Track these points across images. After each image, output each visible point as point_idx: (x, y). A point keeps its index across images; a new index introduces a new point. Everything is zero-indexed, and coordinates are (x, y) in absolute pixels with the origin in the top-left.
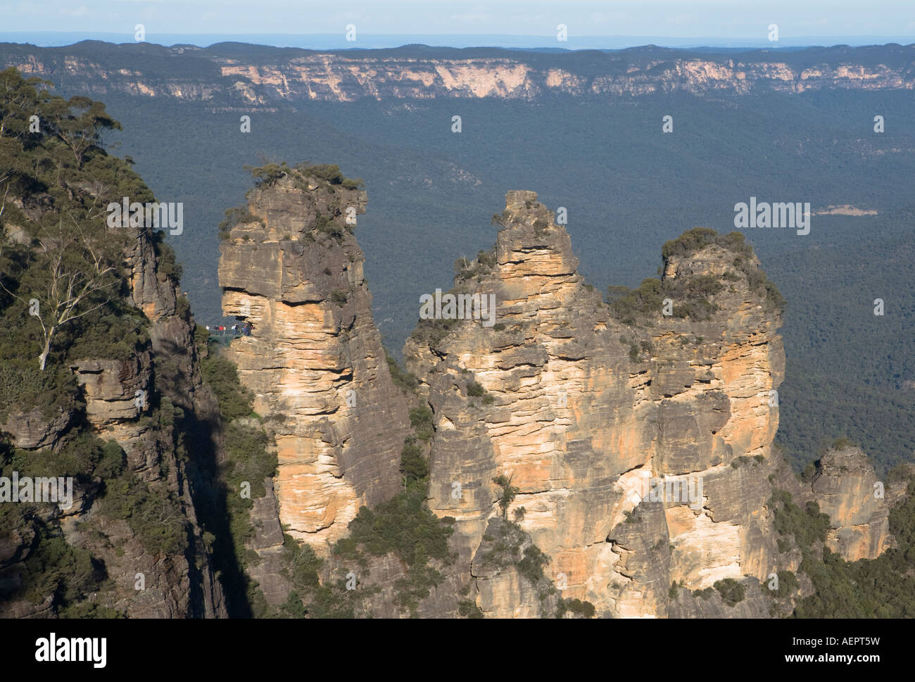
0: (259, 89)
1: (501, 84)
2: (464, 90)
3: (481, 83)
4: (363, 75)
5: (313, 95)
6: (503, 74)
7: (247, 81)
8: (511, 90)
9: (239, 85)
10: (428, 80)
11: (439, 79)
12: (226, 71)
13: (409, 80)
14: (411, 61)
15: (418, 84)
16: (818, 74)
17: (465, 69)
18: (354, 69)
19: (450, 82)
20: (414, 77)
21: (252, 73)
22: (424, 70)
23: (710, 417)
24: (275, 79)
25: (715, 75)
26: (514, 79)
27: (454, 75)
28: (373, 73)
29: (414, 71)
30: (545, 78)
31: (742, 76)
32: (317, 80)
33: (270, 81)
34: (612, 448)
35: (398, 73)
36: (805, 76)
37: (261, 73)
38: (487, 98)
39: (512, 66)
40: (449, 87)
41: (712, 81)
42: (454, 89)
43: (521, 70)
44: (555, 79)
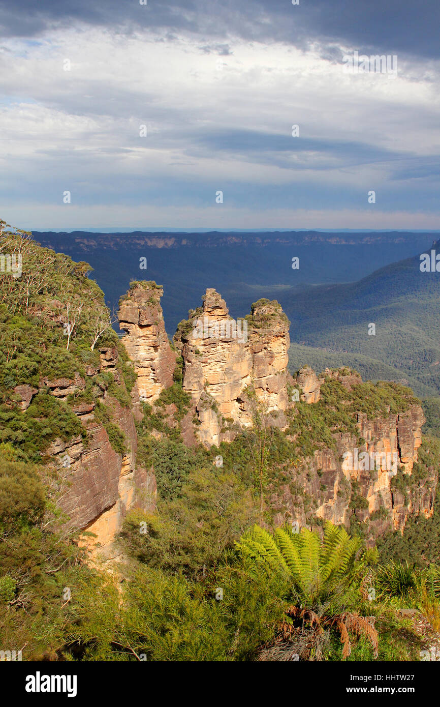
0: (87, 246)
1: (166, 244)
2: (155, 246)
3: (161, 244)
4: (121, 241)
5: (105, 248)
6: (167, 241)
7: (84, 244)
8: (169, 246)
9: (81, 245)
10: (143, 243)
11: (146, 242)
12: (77, 241)
13: (136, 243)
14: (137, 236)
15: (139, 244)
16: (270, 241)
17: (154, 239)
18: (118, 239)
19: (149, 243)
20: (138, 242)
21: (86, 242)
22: (141, 239)
23: (268, 359)
24: (93, 243)
25: (236, 241)
26: (170, 243)
27: (151, 241)
28: (125, 241)
29: (138, 240)
30: (181, 242)
31: (245, 241)
32: (106, 243)
33: (91, 243)
34: (239, 370)
35: (133, 241)
36: (265, 241)
37: (88, 241)
38: (162, 249)
39: (170, 238)
40: (149, 245)
41: (235, 243)
42: (151, 246)
43: (173, 239)
44: (184, 242)
